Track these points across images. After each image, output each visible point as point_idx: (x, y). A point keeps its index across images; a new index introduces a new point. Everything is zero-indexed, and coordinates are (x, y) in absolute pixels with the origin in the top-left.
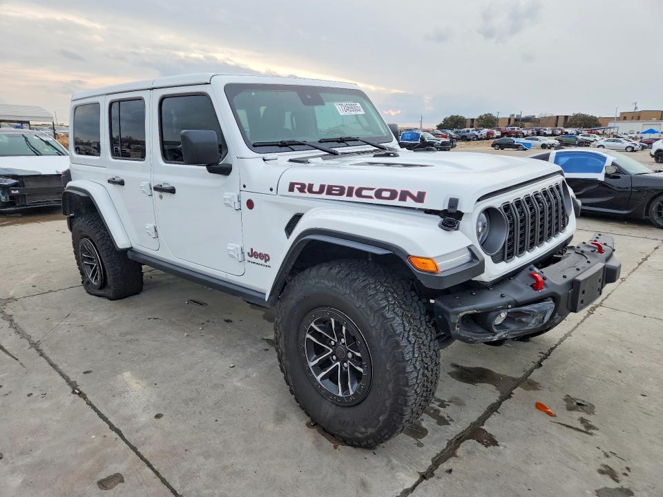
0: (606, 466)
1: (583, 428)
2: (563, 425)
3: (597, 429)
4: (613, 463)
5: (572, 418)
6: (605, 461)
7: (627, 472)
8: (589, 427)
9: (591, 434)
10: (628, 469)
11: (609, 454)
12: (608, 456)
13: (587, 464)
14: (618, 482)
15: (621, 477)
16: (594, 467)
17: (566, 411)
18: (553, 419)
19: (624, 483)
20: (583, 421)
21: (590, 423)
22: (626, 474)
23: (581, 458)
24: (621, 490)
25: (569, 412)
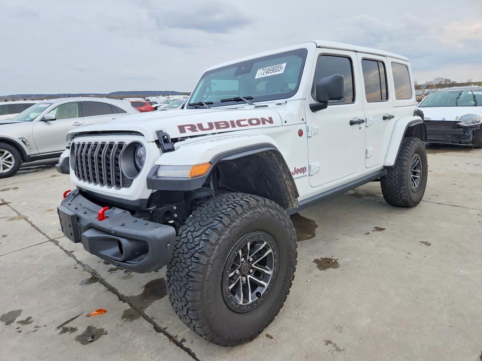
0: (30, 323)
1: (66, 326)
2: (76, 317)
3: (60, 334)
4: (30, 327)
5: (80, 324)
6: (34, 324)
7: (19, 330)
8: (65, 330)
9: (58, 328)
10: (20, 332)
11: (37, 329)
12: (36, 327)
13: (39, 315)
14: (18, 322)
15: (19, 325)
16: (34, 316)
17: (90, 325)
18: (86, 314)
19: (14, 325)
20: (73, 330)
21: (68, 332)
22: (18, 328)
23: (45, 314)
24: (13, 321)
25: (87, 326)
